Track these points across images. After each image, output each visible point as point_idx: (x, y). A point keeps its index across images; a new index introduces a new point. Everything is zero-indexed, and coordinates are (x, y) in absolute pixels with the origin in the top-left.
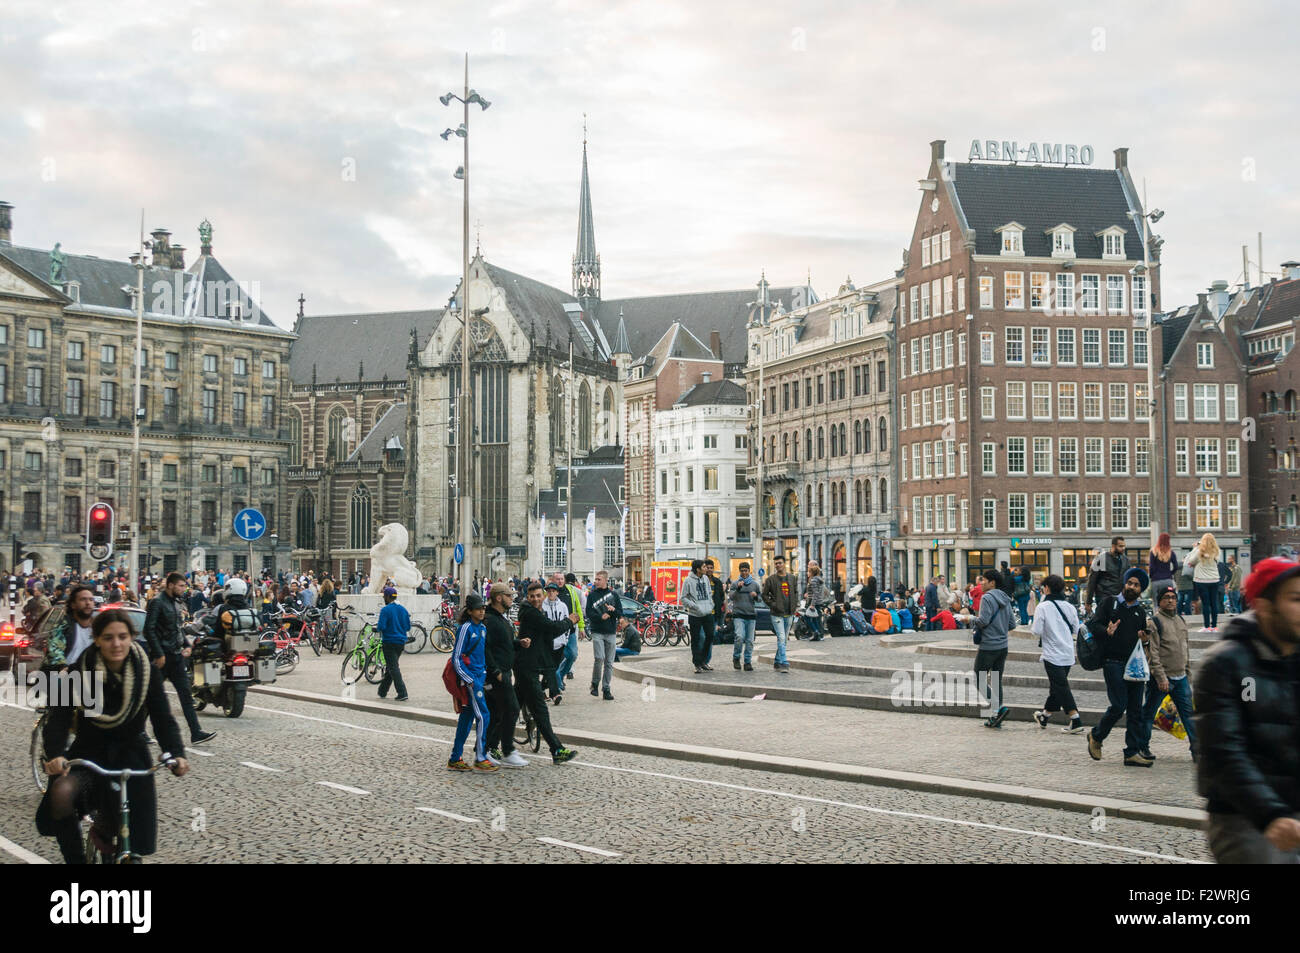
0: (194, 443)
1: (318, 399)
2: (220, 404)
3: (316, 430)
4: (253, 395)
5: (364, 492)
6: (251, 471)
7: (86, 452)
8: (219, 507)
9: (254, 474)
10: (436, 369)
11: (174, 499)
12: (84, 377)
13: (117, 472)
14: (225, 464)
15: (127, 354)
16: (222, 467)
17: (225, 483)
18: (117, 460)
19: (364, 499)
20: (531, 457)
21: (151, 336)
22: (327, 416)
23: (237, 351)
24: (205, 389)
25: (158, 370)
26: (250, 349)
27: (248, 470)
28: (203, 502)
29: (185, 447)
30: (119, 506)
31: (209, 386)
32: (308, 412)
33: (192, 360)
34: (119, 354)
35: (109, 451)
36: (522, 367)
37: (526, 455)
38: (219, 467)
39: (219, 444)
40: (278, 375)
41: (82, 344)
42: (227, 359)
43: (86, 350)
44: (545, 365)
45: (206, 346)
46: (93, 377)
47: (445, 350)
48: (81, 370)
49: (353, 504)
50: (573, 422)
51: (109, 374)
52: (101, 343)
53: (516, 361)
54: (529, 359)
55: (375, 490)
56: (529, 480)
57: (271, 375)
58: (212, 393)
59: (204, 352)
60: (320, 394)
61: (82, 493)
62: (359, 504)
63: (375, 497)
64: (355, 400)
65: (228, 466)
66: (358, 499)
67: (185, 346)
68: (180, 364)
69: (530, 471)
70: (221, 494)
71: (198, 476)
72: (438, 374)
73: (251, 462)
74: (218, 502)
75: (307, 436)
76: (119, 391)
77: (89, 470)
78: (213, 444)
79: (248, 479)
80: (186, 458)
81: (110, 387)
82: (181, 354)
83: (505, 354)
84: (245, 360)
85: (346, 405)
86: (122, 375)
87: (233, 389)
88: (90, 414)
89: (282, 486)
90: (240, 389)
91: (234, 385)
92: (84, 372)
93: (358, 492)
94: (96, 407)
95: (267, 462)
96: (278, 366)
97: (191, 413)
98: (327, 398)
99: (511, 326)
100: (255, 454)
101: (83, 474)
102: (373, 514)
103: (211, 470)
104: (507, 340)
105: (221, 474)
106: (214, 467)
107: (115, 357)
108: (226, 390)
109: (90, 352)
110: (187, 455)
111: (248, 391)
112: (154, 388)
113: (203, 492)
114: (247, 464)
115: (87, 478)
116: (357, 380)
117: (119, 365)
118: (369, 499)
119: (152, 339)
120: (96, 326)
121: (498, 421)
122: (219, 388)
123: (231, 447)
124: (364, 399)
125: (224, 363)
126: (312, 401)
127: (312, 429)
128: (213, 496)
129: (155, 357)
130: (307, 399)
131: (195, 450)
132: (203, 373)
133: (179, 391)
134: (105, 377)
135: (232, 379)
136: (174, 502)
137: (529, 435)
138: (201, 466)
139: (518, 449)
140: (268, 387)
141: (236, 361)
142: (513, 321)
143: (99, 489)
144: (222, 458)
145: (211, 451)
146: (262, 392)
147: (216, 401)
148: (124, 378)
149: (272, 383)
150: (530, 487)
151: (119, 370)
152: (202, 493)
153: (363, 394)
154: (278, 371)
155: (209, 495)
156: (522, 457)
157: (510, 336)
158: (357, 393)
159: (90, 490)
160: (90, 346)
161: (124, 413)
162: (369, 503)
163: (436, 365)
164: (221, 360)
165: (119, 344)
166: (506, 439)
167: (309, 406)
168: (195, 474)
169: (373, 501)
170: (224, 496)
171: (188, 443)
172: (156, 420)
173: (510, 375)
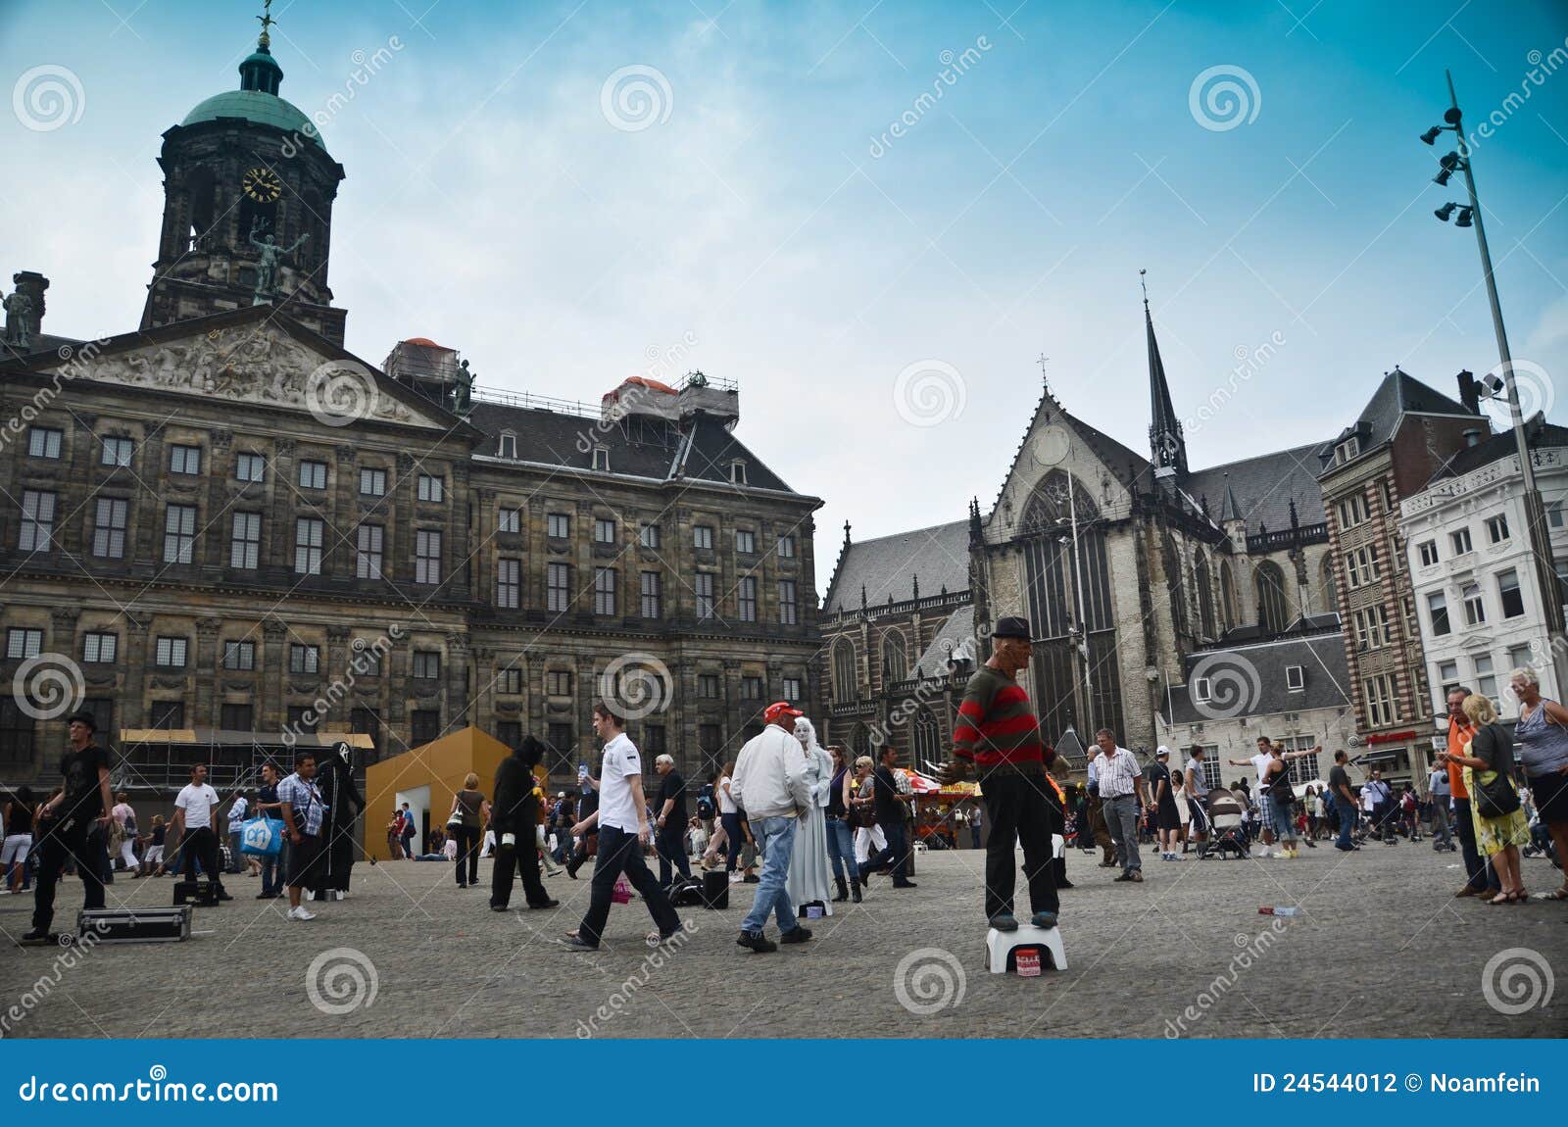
0: (685, 645)
1: (870, 625)
2: (720, 591)
3: (870, 660)
4: (766, 579)
5: (928, 717)
6: (769, 681)
7: (529, 659)
8: (725, 733)
9: (773, 686)
10: (1007, 545)
11: (662, 723)
12: (523, 555)
13: (575, 687)
14: (731, 672)
15: (584, 525)
16: (727, 677)
17: (732, 699)
18: (575, 670)
19: (928, 726)
20: (1151, 641)
21: (618, 501)
22: (881, 643)
23: (738, 521)
24: (698, 572)
25: (630, 546)
26: (758, 518)
27: (765, 681)
28: (701, 726)
29: (671, 650)
30: (580, 734)
31: (704, 567)
32: (860, 641)
33: (677, 532)
34: (574, 526)
35: (563, 658)
36: (1121, 526)
37: (1142, 642)
38: (722, 677)
39: (721, 646)
40: (799, 554)
41: (521, 512)
42: (727, 531)
43: (526, 520)
44: (1154, 519)
45: (696, 515)
46: (536, 556)
47: (1016, 519)
48: (519, 547)
49: (916, 733)
50: (1193, 599)
51: (559, 552)
52: (546, 510)
53: (1113, 518)
54: (1132, 512)
55: (942, 714)
56: (1151, 674)
57: (789, 554)
58: (708, 578)
59: (693, 522)
60: (872, 619)
61: (523, 717)
62: (923, 732)
63: (943, 722)
64: (912, 621)
65: (736, 675)
66: (922, 726)
67: (667, 516)
68: (662, 540)
69: (1151, 661)
70: (727, 715)
71: (693, 690)
72: (1011, 553)
73: (768, 670)
74: (724, 726)
75: (861, 668)
76: (576, 576)
77: (533, 684)
78: (713, 646)
79: (766, 693)
80: (675, 666)
81: (563, 571)
82: (663, 527)
83: (1097, 513)
84: (753, 533)
85: (903, 627)
86: (578, 555)
87: (737, 572)
88: (533, 606)
89: (814, 703)
90: (748, 572)
91: (738, 566)
92: (522, 550)
93: (921, 717)
94: (541, 597)
95: (791, 669)
96: (797, 542)
97: (678, 603)
98: (881, 621)
99: (1101, 475)
100: (775, 658)
101: (525, 690)
102: (942, 744)
103: (711, 682)
104: (1096, 493)
105: (726, 686)
106: (716, 677)
107: (569, 530)
108: (727, 573)
109: (530, 522)
110: (676, 661)
111: (759, 574)
112: (626, 571)
113: (701, 712)
114: (763, 673)
115: (530, 695)
116: (911, 597)
117: (576, 540)
118: (936, 725)
119: (621, 507)
120: (537, 488)
121: (1097, 603)
122: (718, 569)
123: (739, 651)
124: (921, 618)
125: (723, 535)
126: (864, 628)
127: (866, 659)
128: (717, 717)
129: (626, 530)
130: (858, 626)
131: (685, 653)
132: (694, 550)
133: (662, 575)
134: (555, 557)
135: (735, 558)
136: (663, 728)
137: (1143, 613)
138: (696, 676)
139: (1130, 635)
140: (787, 570)
141: (740, 537)
142: (1102, 468)
143: (549, 712)
144: (727, 664)
145: (709, 654)
146: (778, 575)
147: (714, 587)
148: (582, 556)
149: (792, 564)
150: (1153, 683)
151: (574, 548)
152: (699, 713)
153: (920, 612)
154: (799, 548)
155: (710, 716)
156: (1135, 645)
157: (1101, 488)
158: (913, 613)
159: (536, 713)
160: (531, 514)
161: (582, 605)
162: (936, 730)
163: (1006, 539)
164: (719, 532)
165: (574, 513)
166: (1110, 623)
167: (861, 633)
168: (688, 687)
169: (940, 728)
170: (732, 717)
171: (675, 645)
172: (629, 615)
173: (1106, 540)
